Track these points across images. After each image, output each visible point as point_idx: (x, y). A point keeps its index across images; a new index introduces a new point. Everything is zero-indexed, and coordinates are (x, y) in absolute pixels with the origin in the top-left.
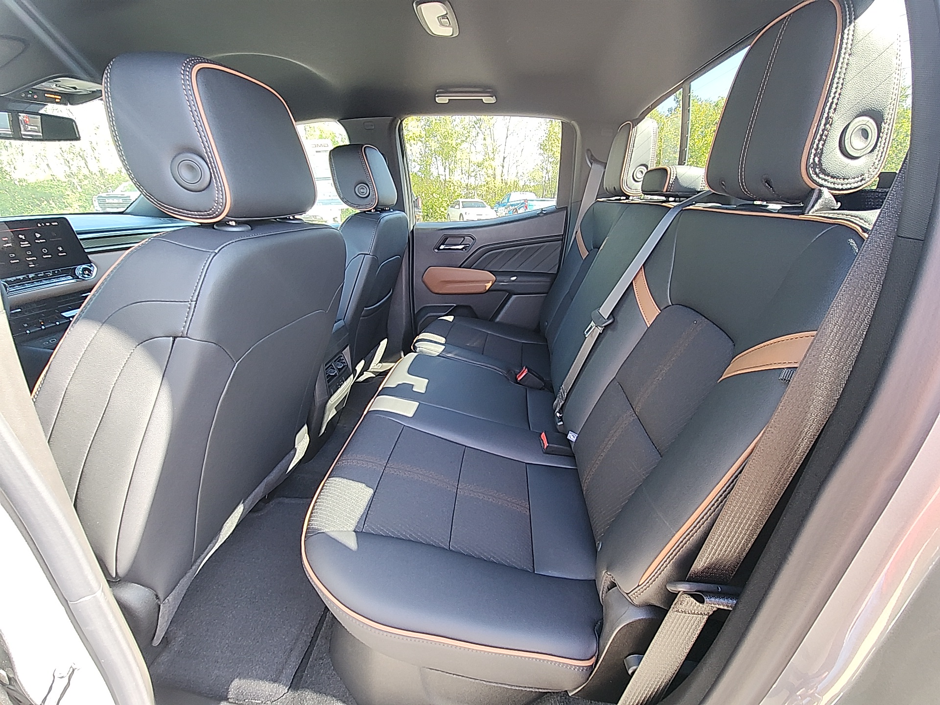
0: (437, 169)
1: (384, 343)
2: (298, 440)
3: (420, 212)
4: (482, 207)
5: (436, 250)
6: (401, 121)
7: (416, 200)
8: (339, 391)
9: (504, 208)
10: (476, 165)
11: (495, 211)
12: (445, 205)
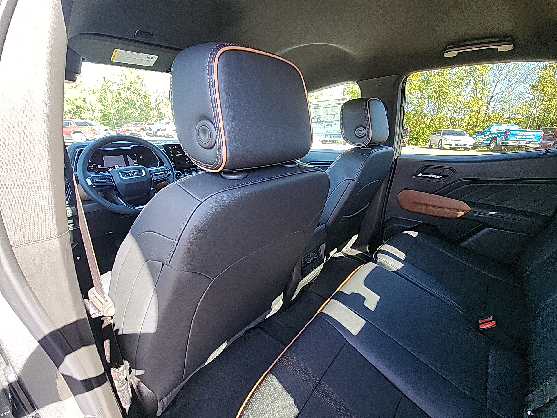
0: (428, 108)
1: (356, 237)
2: (274, 303)
3: (407, 137)
4: (461, 135)
5: (414, 177)
6: (406, 78)
7: (406, 129)
8: (310, 274)
9: (483, 136)
10: (462, 104)
11: (474, 138)
12: (428, 132)
